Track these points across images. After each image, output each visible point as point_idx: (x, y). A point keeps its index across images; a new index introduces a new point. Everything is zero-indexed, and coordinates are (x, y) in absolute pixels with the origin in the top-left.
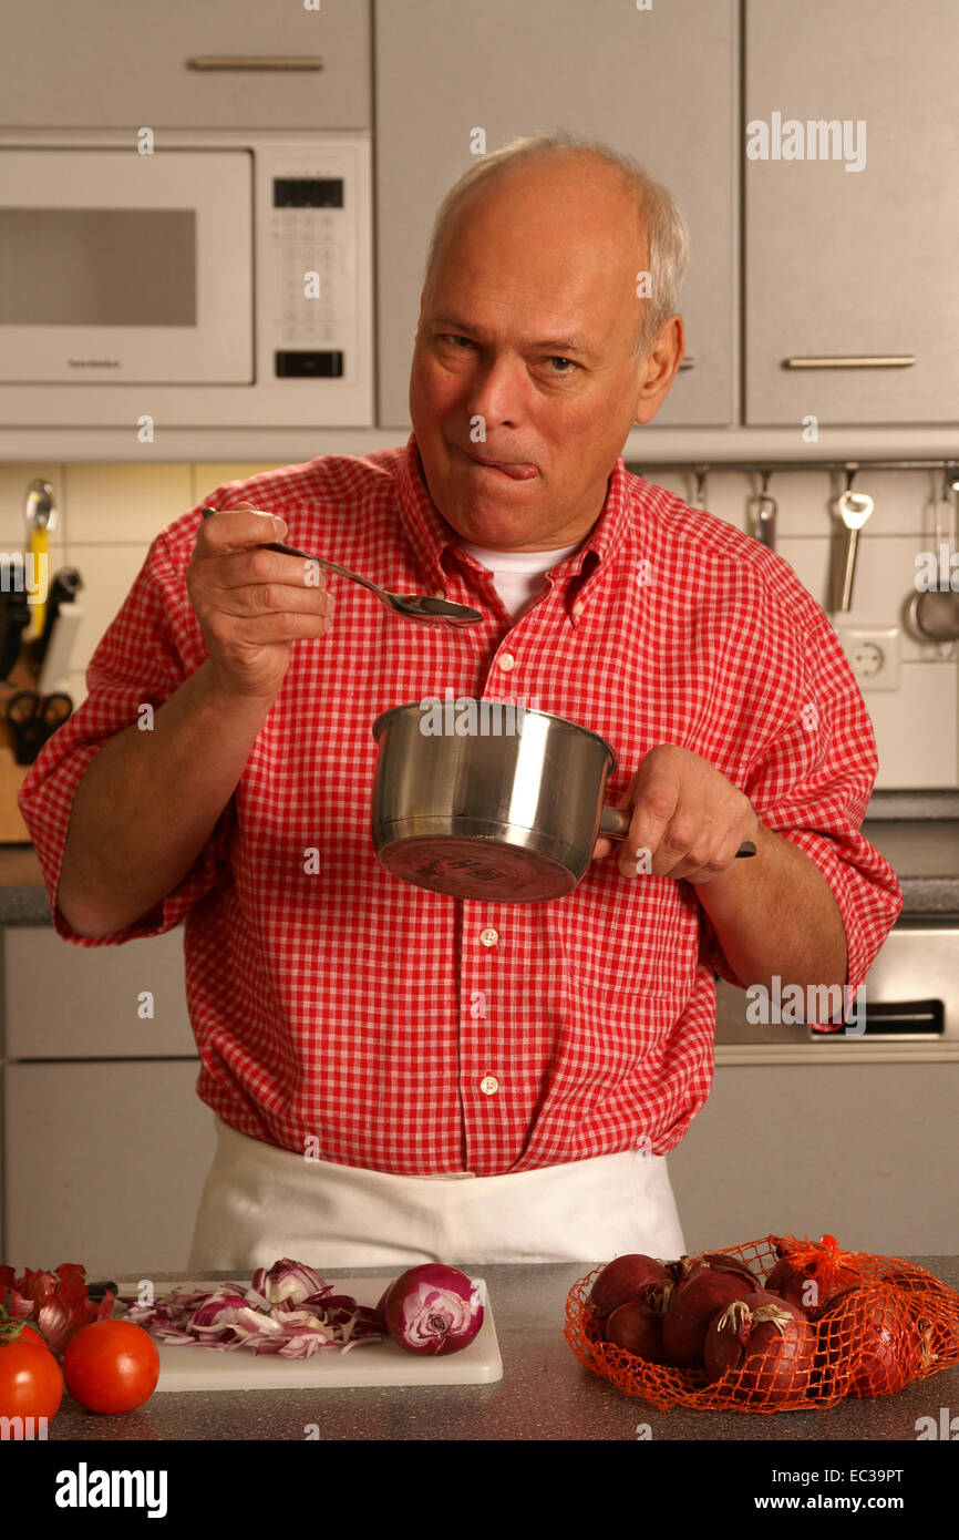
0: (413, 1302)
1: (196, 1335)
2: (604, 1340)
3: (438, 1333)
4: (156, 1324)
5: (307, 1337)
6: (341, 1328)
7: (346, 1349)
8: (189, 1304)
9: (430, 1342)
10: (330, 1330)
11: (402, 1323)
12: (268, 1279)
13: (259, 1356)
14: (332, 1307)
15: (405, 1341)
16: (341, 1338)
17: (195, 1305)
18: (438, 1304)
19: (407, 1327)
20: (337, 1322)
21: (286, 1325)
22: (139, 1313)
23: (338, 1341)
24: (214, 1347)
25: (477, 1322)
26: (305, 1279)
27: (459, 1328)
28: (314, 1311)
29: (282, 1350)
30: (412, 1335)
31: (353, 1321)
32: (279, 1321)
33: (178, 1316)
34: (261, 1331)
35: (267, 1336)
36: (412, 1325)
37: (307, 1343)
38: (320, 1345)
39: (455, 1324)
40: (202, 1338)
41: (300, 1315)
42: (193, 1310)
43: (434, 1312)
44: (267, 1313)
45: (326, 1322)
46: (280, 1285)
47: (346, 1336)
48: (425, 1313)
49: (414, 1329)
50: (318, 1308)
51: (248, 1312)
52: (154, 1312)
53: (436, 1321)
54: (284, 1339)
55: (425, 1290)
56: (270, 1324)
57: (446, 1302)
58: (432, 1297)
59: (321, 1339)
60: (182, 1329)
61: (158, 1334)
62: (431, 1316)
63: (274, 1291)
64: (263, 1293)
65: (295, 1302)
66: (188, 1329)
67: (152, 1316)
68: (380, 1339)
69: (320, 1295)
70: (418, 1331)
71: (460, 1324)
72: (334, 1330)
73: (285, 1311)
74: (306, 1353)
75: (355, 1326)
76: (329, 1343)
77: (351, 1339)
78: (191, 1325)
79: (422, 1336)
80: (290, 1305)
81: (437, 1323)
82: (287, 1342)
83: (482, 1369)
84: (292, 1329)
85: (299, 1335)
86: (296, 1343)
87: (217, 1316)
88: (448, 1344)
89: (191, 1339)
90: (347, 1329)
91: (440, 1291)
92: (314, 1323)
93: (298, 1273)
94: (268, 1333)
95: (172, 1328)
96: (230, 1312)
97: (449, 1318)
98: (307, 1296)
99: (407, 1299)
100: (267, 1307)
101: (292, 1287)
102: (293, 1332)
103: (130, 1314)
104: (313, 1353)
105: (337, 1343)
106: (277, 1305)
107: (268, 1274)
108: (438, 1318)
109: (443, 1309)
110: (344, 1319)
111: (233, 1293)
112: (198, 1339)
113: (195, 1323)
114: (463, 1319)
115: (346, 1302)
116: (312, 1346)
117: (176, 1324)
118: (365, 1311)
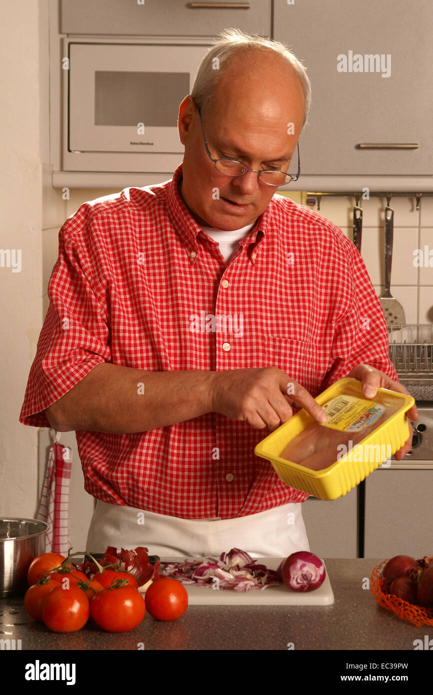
0: (294, 568)
1: (196, 580)
2: (389, 593)
3: (305, 582)
4: (178, 575)
5: (246, 582)
6: (260, 579)
7: (263, 588)
8: (192, 566)
9: (302, 586)
10: (256, 580)
11: (289, 577)
12: (227, 558)
13: (224, 590)
14: (256, 569)
15: (290, 585)
16: (261, 583)
17: (195, 567)
18: (305, 569)
19: (292, 579)
20: (259, 576)
21: (236, 577)
22: (170, 570)
23: (260, 585)
24: (204, 585)
25: (322, 578)
26: (244, 558)
27: (314, 580)
28: (249, 571)
29: (235, 588)
30: (294, 583)
31: (266, 576)
32: (233, 575)
33: (187, 572)
34: (225, 579)
35: (228, 581)
36: (294, 578)
37: (246, 585)
38: (252, 586)
39: (313, 578)
40: (199, 581)
41: (242, 573)
42: (194, 569)
43: (304, 573)
44: (228, 571)
45: (254, 576)
46: (233, 560)
47: (263, 582)
48: (300, 573)
49: (295, 580)
50: (250, 570)
51: (219, 571)
52: (177, 569)
53: (304, 577)
54: (236, 583)
55: (300, 563)
56: (229, 576)
57: (310, 569)
58: (303, 566)
59: (252, 584)
60: (190, 578)
61: (179, 579)
62: (302, 575)
63: (230, 562)
64: (225, 563)
65: (240, 567)
66: (193, 577)
67: (176, 572)
68: (278, 584)
69: (251, 564)
70: (296, 581)
71: (315, 578)
72: (258, 579)
73: (236, 571)
74: (245, 590)
75: (268, 578)
76: (256, 585)
77: (266, 584)
78: (193, 576)
79: (298, 583)
80: (238, 568)
81: (305, 577)
82: (237, 584)
83: (325, 599)
84: (239, 579)
85: (243, 581)
86: (241, 585)
87: (206, 571)
88: (310, 587)
89: (194, 582)
90: (264, 579)
91: (307, 563)
92: (249, 576)
93: (240, 554)
94: (228, 580)
95: (185, 577)
96: (211, 571)
97: (310, 576)
98: (245, 565)
99: (292, 567)
100: (228, 569)
101: (238, 560)
102: (239, 580)
103: (166, 570)
104: (249, 589)
105: (259, 586)
106: (232, 568)
107: (227, 555)
108: (306, 575)
109: (307, 571)
110: (262, 575)
111: (212, 562)
112: (197, 582)
113: (195, 575)
114: (316, 576)
115: (262, 567)
116: (248, 586)
117: (187, 575)
118: (271, 572)
